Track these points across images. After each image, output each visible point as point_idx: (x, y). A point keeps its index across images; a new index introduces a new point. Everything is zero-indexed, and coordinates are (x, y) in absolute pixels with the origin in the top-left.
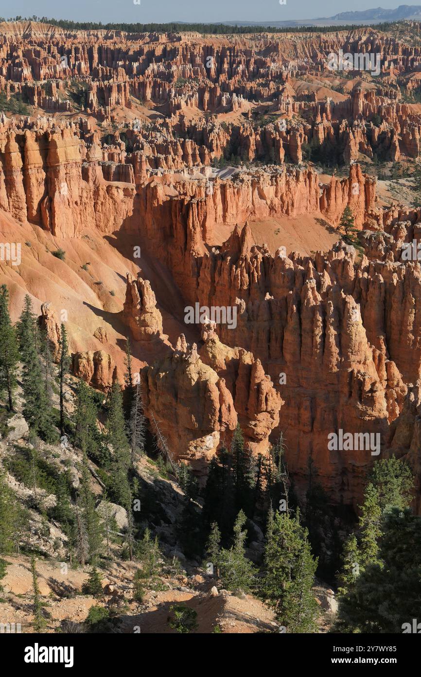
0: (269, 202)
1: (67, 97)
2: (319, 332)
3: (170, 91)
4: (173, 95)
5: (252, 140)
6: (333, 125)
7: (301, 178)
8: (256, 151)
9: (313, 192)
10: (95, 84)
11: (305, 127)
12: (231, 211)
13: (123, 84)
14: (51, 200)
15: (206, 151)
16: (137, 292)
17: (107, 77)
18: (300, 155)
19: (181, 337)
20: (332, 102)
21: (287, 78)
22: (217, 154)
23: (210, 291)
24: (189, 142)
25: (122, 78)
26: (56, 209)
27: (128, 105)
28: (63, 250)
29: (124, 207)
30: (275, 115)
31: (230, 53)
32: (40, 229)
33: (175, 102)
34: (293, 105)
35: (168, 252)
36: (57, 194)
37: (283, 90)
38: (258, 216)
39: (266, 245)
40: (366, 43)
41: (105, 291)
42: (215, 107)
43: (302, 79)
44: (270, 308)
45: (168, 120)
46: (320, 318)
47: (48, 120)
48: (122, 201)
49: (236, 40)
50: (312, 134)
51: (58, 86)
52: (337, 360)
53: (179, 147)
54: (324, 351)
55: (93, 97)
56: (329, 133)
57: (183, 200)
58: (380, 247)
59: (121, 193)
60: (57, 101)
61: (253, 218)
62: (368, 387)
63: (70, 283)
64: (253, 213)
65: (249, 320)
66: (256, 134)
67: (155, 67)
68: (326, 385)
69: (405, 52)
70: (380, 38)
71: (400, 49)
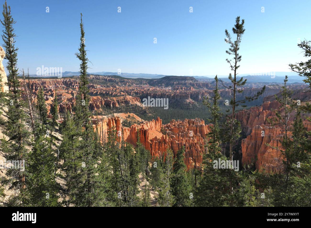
5: (58, 107)
7: (153, 122)
11: (70, 103)
21: (53, 90)
29: (128, 133)
30: (61, 101)
31: (35, 84)
40: (69, 81)
43: (57, 91)
49: (33, 81)
59: (127, 130)
69: (79, 83)
70: (72, 80)
71: (78, 83)
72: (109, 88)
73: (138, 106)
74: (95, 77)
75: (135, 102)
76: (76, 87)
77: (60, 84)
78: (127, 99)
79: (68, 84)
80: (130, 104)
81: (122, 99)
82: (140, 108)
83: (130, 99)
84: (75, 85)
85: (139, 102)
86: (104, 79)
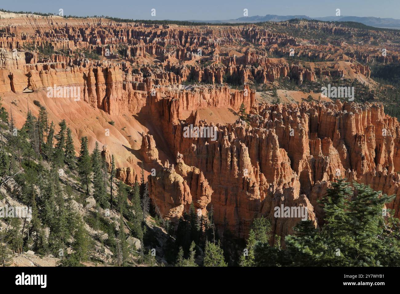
0: (207, 101)
1: (117, 52)
2: (229, 159)
3: (164, 50)
4: (165, 52)
5: (200, 73)
6: (237, 67)
7: (222, 90)
8: (202, 78)
9: (227, 97)
10: (130, 47)
11: (224, 67)
12: (190, 104)
13: (142, 47)
14: (109, 98)
15: (180, 78)
16: (147, 140)
17: (135, 44)
18: (222, 80)
19: (167, 161)
20: (236, 57)
21: (216, 46)
22: (184, 79)
23: (181, 140)
24: (172, 73)
25: (142, 44)
26: (111, 102)
27: (145, 56)
28: (114, 121)
29: (142, 102)
30: (211, 62)
31: (191, 34)
32: (103, 111)
33: (166, 55)
34: (219, 58)
35: (161, 123)
36: (111, 96)
37: (214, 50)
38: (202, 107)
39: (206, 120)
40: (252, 31)
41: (132, 140)
42: (183, 58)
43: (223, 46)
44: (207, 149)
45: (162, 63)
46: (230, 154)
47: (108, 62)
48: (141, 99)
49: (194, 28)
50: (227, 71)
51: (113, 47)
52: (237, 172)
53: (167, 75)
54: (231, 168)
55: (129, 52)
56: (235, 71)
57: (169, 99)
58: (257, 121)
59: (141, 95)
60: (112, 54)
61: (200, 108)
62: (251, 185)
63: (116, 136)
64: (200, 105)
65: (198, 154)
66: (202, 70)
67: (157, 40)
68: (232, 184)
69: (269, 35)
70: (258, 29)
71: (267, 34)
72: (325, 46)
73: (360, 84)
74: (309, 25)
75: (355, 76)
76: (262, 41)
77: (236, 36)
78: (339, 67)
79: (250, 37)
80: (342, 79)
81: (329, 67)
82: (363, 89)
83: (346, 69)
84: (262, 38)
85: (365, 75)
86: (327, 28)
